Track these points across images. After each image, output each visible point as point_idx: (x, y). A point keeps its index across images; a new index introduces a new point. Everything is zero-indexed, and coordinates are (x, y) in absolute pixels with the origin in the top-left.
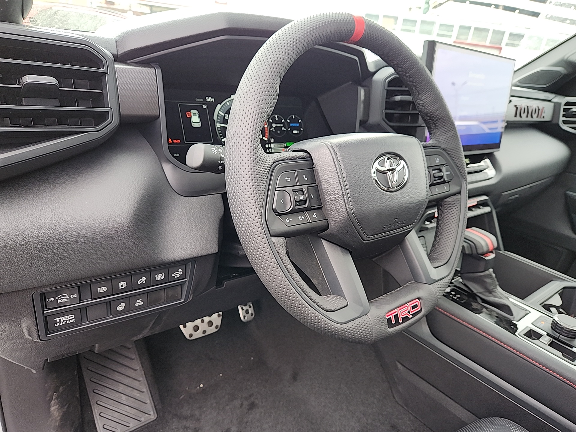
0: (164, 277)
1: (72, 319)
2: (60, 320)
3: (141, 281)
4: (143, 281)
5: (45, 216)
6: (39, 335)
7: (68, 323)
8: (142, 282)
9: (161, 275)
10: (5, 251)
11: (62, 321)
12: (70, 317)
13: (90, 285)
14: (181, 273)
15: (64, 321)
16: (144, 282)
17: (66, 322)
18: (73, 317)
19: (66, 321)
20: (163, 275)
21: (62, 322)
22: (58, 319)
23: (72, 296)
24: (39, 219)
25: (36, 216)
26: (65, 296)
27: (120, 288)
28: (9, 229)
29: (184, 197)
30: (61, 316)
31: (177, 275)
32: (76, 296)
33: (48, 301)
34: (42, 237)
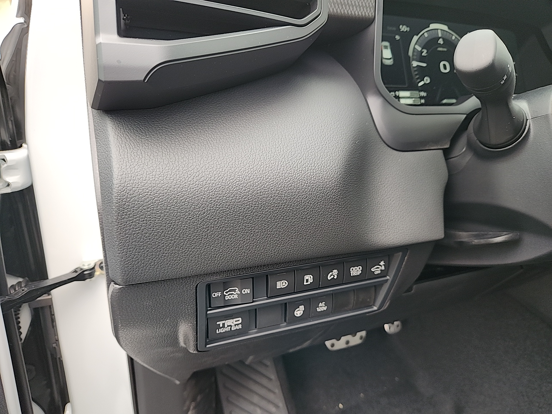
0: (361, 272)
1: (238, 325)
2: (224, 324)
3: (331, 275)
4: (334, 276)
5: (225, 160)
6: (197, 344)
7: (232, 329)
8: (332, 277)
9: (358, 268)
10: (167, 212)
11: (226, 326)
12: (236, 321)
13: (267, 276)
14: (383, 268)
15: (228, 326)
16: (335, 278)
17: (231, 328)
18: (240, 322)
19: (231, 326)
20: (360, 268)
21: (226, 328)
22: (221, 323)
23: (244, 291)
24: (217, 163)
25: (213, 158)
26: (235, 291)
27: (305, 283)
28: (175, 176)
29: (395, 151)
30: (226, 319)
31: (377, 270)
32: (249, 292)
33: (213, 296)
34: (220, 192)
